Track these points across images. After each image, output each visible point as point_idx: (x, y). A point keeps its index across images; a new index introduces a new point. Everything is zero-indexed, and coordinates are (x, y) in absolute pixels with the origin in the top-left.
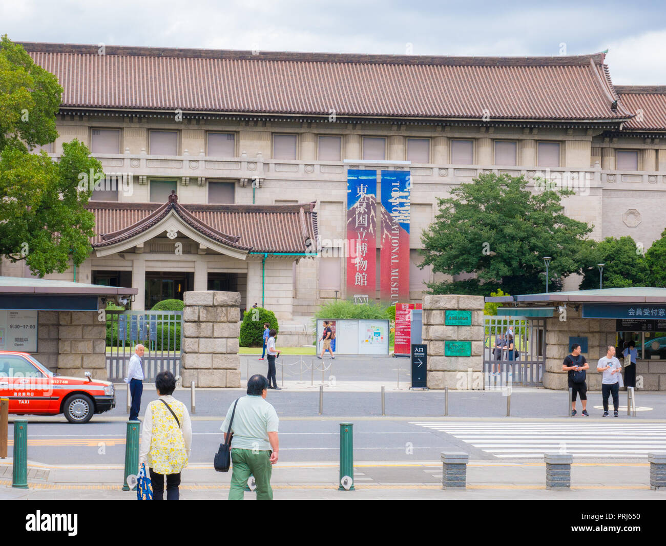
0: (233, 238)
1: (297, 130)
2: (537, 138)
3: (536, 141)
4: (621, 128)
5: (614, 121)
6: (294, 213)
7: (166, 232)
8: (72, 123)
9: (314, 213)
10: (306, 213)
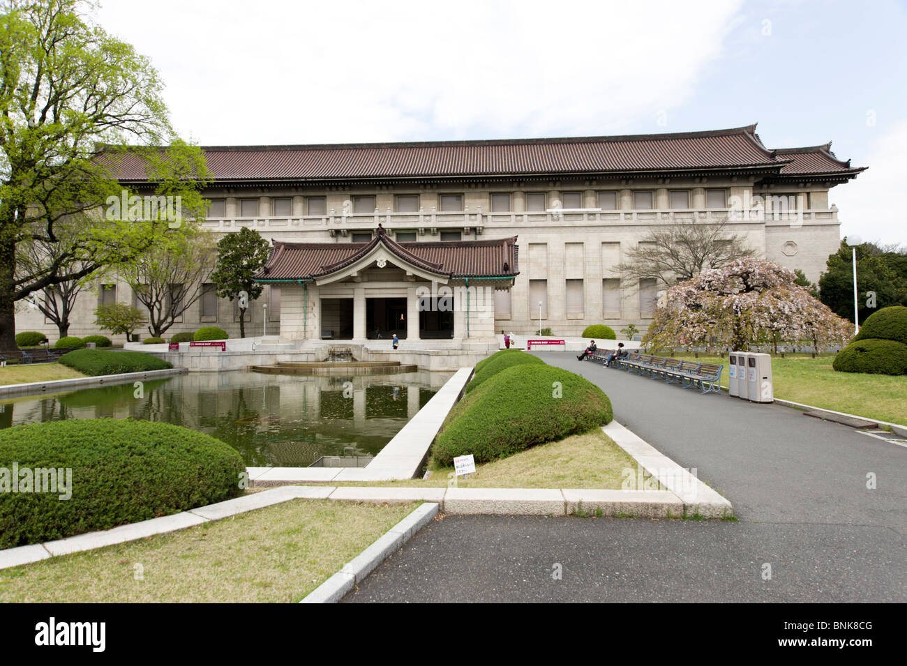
0: (436, 265)
1: (509, 190)
2: (706, 186)
3: (705, 189)
4: (781, 172)
5: (775, 166)
6: (499, 247)
7: (376, 262)
8: (338, 193)
9: (515, 246)
10: (509, 246)
